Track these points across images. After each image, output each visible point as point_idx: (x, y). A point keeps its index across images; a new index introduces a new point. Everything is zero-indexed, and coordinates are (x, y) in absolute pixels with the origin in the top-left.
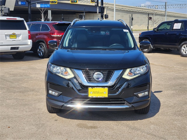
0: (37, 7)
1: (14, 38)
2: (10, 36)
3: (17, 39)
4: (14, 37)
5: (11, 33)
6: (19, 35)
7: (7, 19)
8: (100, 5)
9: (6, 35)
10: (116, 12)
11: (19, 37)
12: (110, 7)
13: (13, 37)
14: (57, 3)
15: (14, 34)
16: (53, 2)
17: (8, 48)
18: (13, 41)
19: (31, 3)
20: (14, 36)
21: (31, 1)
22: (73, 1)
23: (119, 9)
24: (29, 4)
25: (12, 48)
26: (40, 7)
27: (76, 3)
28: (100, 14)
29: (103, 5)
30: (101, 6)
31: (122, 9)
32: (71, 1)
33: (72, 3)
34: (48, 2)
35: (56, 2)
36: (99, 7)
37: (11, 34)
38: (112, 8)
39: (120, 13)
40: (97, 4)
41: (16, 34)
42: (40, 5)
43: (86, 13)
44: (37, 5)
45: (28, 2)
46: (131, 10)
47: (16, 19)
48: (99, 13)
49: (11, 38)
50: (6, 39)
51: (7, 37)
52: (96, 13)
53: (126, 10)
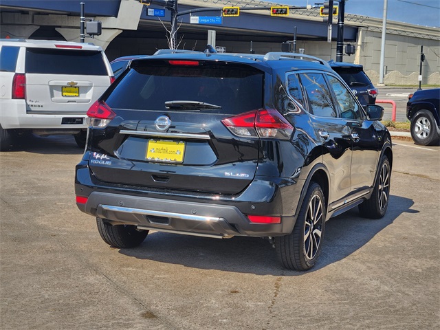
0: (191, 22)
1: (74, 94)
2: (62, 89)
3: (82, 97)
4: (73, 92)
5: (65, 83)
6: (86, 89)
7: (57, 46)
8: (335, 20)
9: (52, 88)
10: (386, 39)
11: (86, 92)
12: (372, 28)
13: (70, 92)
14: (238, 15)
15: (73, 87)
16: (229, 10)
17: (55, 121)
18: (69, 102)
19: (179, 13)
20: (73, 89)
21: (178, 9)
22: (277, 11)
23: (395, 32)
24: (172, 15)
25: (65, 121)
26: (198, 22)
27: (284, 15)
28: (336, 43)
29: (343, 21)
30: (338, 23)
31: (403, 34)
32: (273, 11)
33: (275, 15)
34: (217, 12)
35: (236, 13)
36: (334, 25)
37: (66, 85)
38: (378, 30)
39: (397, 43)
40: (327, 18)
41: (78, 85)
42: (198, 17)
43: (298, 39)
44: (191, 18)
45: (170, 11)
46: (426, 37)
47: (81, 47)
48: (333, 40)
49: (64, 94)
50: (52, 96)
51: (54, 91)
52: (325, 39)
53: (412, 35)
